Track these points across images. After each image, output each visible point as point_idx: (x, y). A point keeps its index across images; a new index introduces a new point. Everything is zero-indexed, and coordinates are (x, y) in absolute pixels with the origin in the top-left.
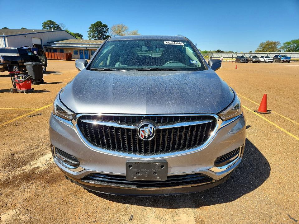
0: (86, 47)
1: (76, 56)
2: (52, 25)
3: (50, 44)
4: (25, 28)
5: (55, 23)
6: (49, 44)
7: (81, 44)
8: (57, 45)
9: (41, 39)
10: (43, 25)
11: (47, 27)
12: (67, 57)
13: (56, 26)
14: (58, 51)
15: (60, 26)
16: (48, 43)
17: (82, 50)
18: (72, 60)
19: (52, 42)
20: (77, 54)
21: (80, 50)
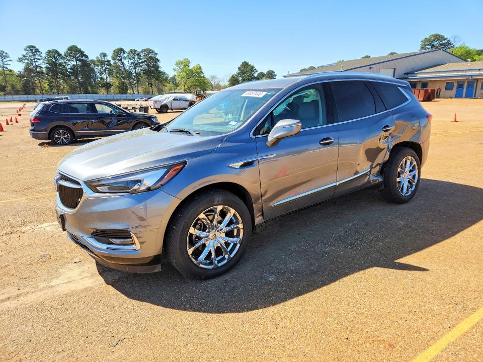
0: (471, 76)
1: (449, 92)
2: (438, 42)
3: (408, 76)
4: (394, 53)
5: (443, 37)
6: (406, 76)
7: (463, 71)
8: (419, 76)
9: (395, 69)
10: (421, 43)
11: (427, 47)
12: (425, 95)
13: (444, 42)
14: (419, 86)
15: (452, 41)
16: (405, 74)
17: (464, 82)
18: (436, 99)
19: (412, 73)
20: (451, 89)
21: (459, 81)
